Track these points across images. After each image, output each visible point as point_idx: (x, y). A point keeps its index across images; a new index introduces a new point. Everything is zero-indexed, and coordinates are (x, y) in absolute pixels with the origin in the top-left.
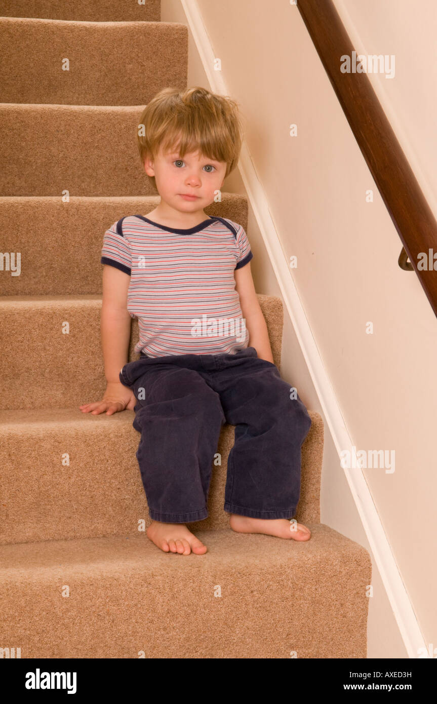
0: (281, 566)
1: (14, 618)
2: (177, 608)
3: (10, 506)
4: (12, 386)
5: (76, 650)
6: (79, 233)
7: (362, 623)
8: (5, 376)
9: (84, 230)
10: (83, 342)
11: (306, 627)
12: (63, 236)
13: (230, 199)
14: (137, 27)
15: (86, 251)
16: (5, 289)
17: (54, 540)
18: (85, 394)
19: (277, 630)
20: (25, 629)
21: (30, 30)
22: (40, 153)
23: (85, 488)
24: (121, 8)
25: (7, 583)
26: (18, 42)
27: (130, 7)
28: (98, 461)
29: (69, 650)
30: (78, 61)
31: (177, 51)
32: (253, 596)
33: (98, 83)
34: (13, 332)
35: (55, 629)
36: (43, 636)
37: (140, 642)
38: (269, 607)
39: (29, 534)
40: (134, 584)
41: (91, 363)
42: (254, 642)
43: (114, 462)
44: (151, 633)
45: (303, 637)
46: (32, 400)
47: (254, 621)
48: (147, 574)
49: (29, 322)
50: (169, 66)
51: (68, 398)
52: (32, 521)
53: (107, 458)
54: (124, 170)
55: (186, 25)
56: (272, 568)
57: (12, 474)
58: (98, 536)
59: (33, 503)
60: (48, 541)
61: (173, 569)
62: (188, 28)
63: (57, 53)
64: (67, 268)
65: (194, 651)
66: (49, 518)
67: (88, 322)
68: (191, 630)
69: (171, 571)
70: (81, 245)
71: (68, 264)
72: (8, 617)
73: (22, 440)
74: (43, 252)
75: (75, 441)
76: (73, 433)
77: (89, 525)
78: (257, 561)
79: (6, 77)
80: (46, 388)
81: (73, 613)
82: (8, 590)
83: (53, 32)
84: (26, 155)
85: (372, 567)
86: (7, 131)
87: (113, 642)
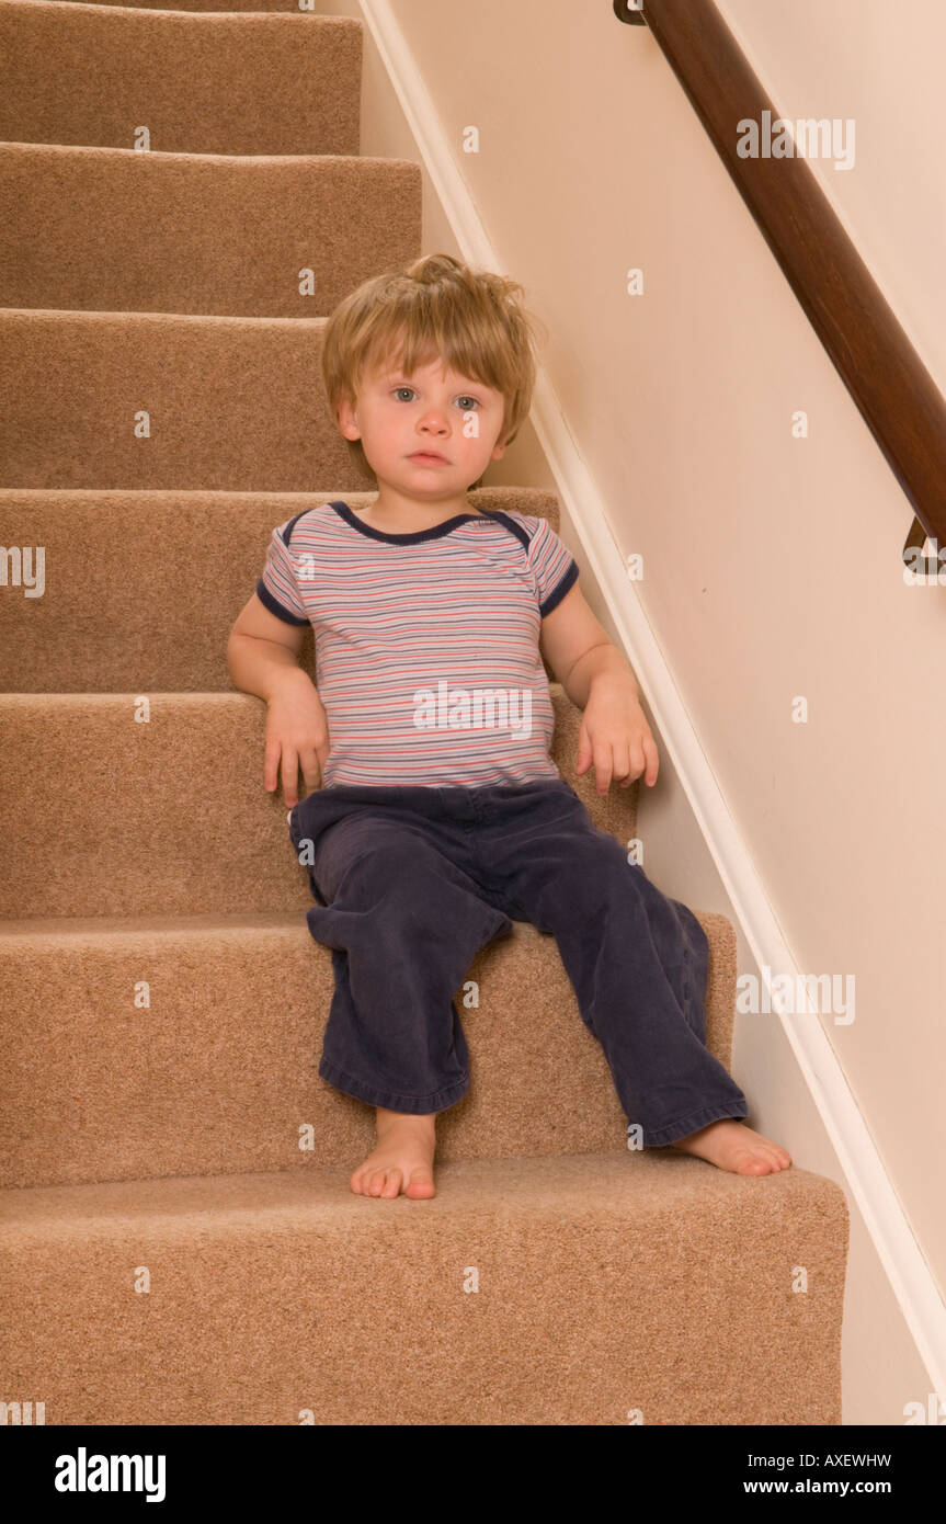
0: (662, 1213)
1: (110, 1311)
2: (448, 1297)
3: (88, 1100)
4: (81, 867)
5: (237, 1386)
6: (212, 562)
7: (828, 1338)
8: (67, 846)
9: (224, 557)
10: (229, 777)
11: (714, 1346)
12: (180, 568)
13: (522, 498)
14: (317, 166)
15: (227, 601)
16: (59, 679)
17: (177, 1176)
18: (234, 886)
19: (655, 1351)
20: (133, 1338)
21: (98, 168)
22: (126, 409)
23: (243, 1065)
24: (278, 136)
25: (95, 1240)
26: (74, 193)
27: (298, 133)
28: (271, 1007)
29: (223, 1386)
30: (196, 232)
31: (399, 214)
32: (605, 1275)
33: (238, 279)
34: (85, 752)
35: (195, 1340)
36: (169, 1353)
37: (371, 1371)
38: (639, 1299)
39: (127, 1161)
40: (357, 1247)
41: (246, 820)
42: (606, 1376)
43: (303, 1011)
44: (394, 1351)
45: (709, 1366)
46: (123, 898)
47: (607, 1329)
48: (384, 1226)
49: (118, 733)
50: (383, 245)
51: (199, 895)
52: (133, 1134)
53: (290, 1001)
54: (297, 447)
55: (417, 163)
56: (643, 1217)
57: (93, 1032)
58: (269, 1168)
59: (136, 1095)
60: (167, 1176)
61: (437, 1216)
62: (422, 169)
63: (153, 216)
64: (187, 635)
65: (483, 1394)
66: (169, 1129)
67: (239, 734)
68: (477, 1347)
69: (434, 1220)
70: (217, 588)
71: (191, 628)
72: (98, 1311)
73: (114, 963)
74: (138, 602)
75: (223, 964)
76: (219, 950)
77: (252, 1145)
78: (611, 1205)
79: (49, 265)
80: (153, 872)
81: (233, 1305)
82: (97, 1254)
83: (145, 174)
84: (97, 414)
85: (850, 1218)
86: (56, 364)
87: (315, 1370)
